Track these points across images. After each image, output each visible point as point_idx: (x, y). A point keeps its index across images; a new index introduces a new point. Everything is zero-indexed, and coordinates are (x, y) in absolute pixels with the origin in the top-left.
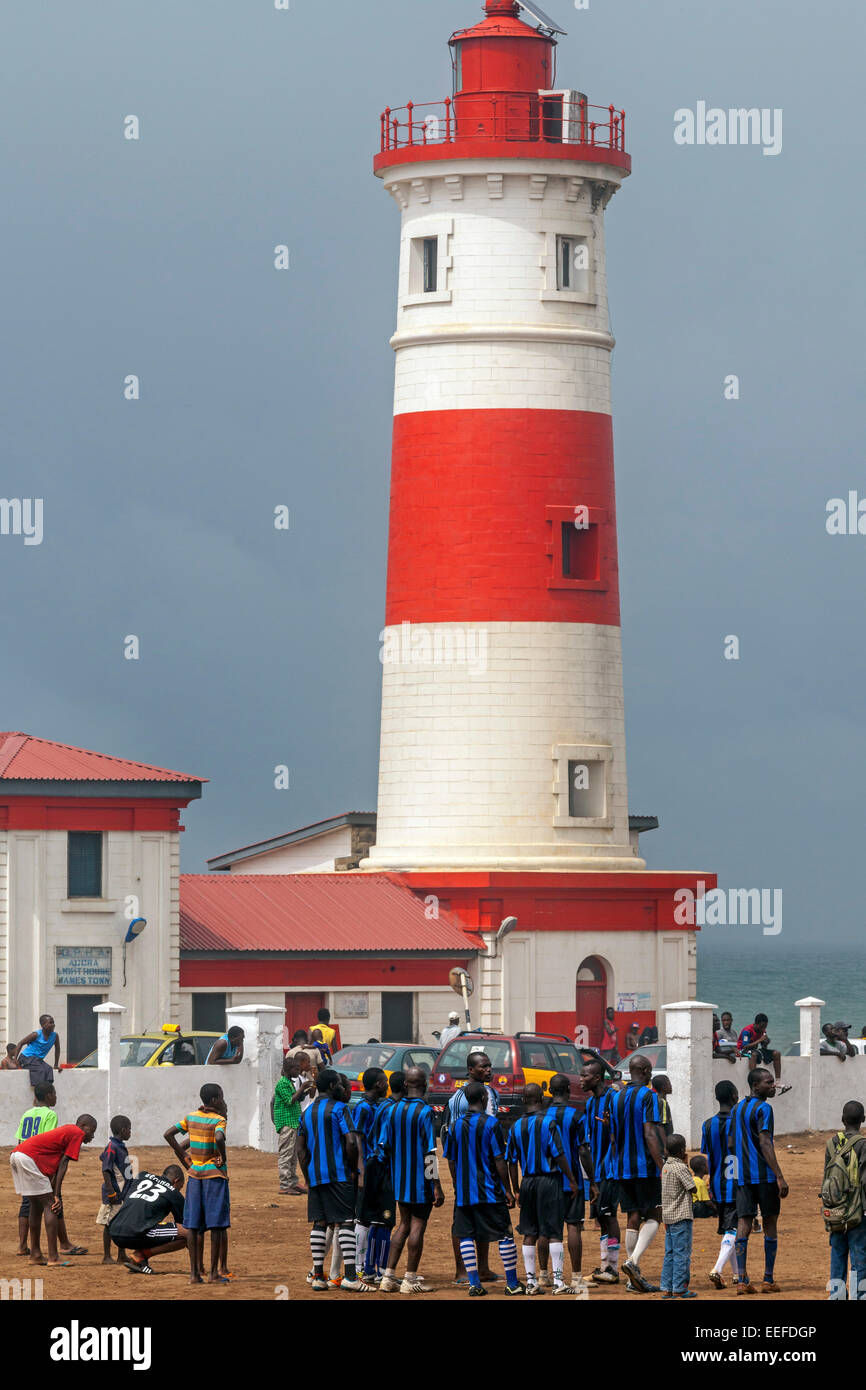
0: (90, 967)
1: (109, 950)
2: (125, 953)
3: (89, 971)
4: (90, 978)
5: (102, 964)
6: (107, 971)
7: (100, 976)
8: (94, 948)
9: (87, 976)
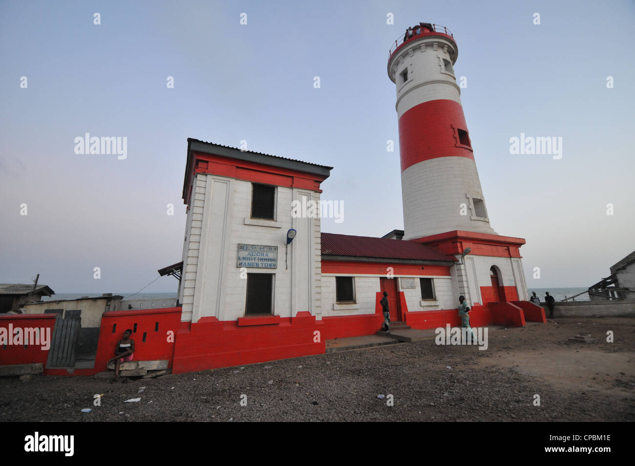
0: (262, 257)
1: (276, 248)
2: (287, 250)
3: (261, 260)
4: (262, 264)
5: (271, 255)
6: (275, 260)
7: (269, 262)
8: (266, 246)
9: (260, 262)
